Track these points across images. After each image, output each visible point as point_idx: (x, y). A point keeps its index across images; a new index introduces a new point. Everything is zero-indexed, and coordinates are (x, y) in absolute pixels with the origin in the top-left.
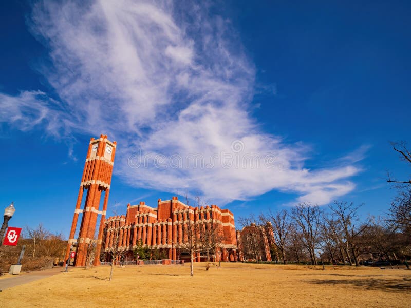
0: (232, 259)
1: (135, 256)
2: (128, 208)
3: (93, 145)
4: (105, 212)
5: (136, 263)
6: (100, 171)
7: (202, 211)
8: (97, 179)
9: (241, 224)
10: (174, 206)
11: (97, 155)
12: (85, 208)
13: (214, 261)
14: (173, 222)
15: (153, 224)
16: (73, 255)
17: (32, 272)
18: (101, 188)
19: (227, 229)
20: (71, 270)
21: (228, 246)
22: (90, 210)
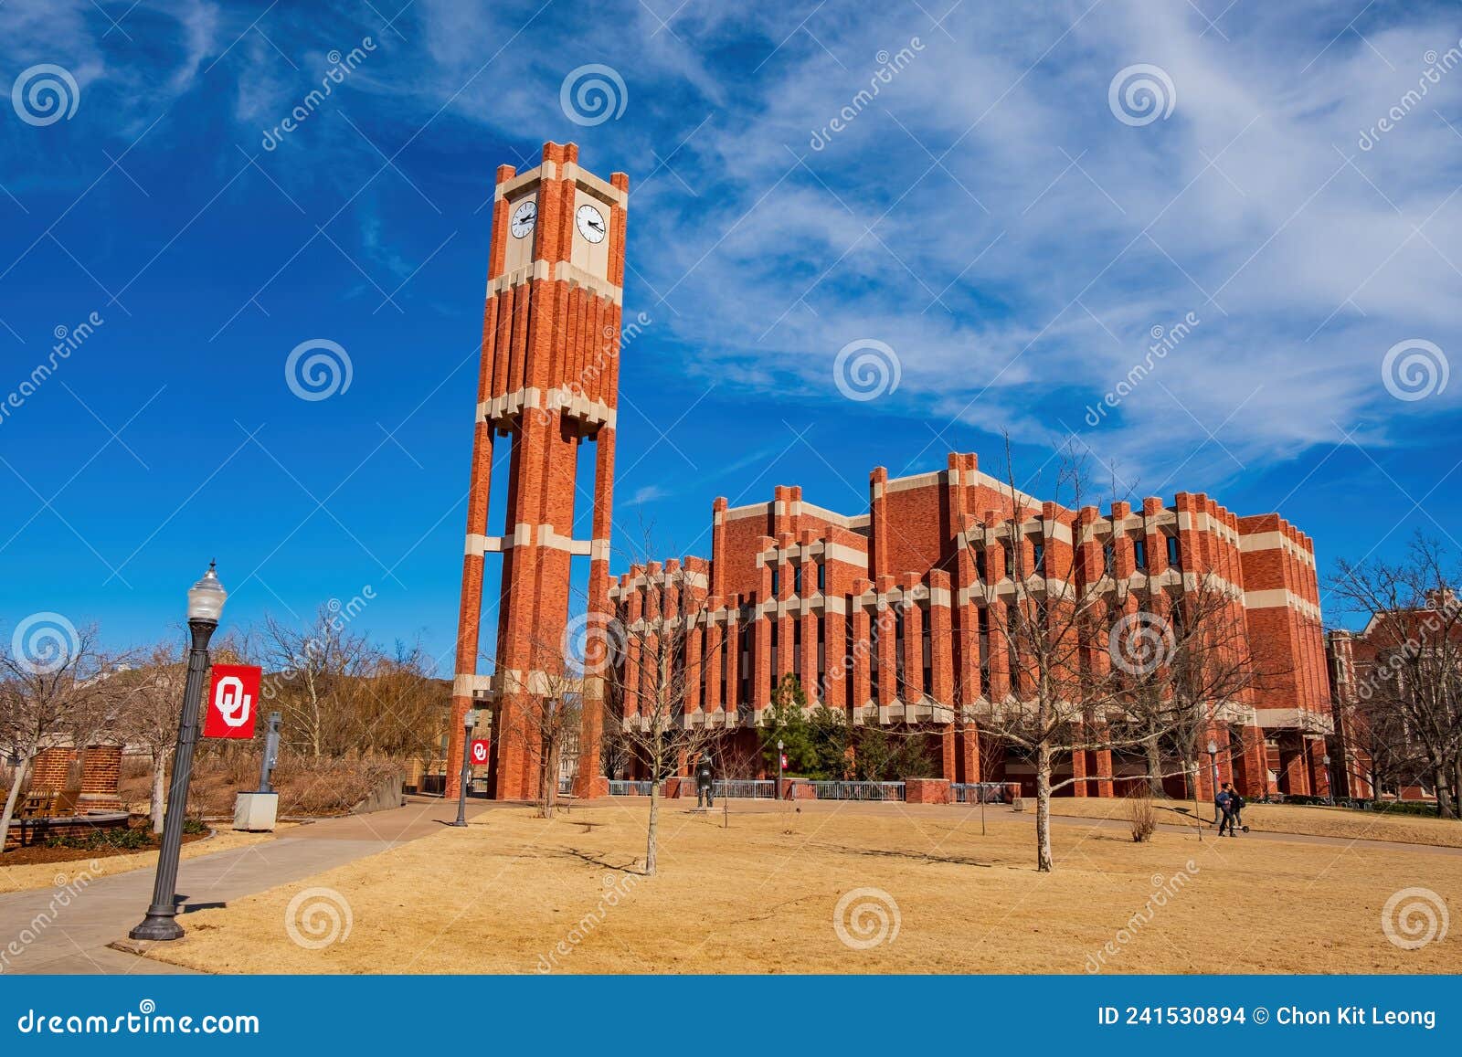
0: (1301, 785)
1: (767, 756)
2: (719, 520)
3: (513, 207)
4: (606, 542)
5: (774, 792)
6: (561, 337)
7: (1121, 528)
8: (551, 385)
9: (1353, 601)
10: (960, 503)
11: (536, 256)
12: (510, 530)
13: (1191, 796)
14: (955, 588)
15: (849, 598)
16: (481, 753)
17: (320, 822)
18: (573, 426)
19: (1270, 624)
20: (481, 818)
21: (1277, 717)
22: (534, 537)
